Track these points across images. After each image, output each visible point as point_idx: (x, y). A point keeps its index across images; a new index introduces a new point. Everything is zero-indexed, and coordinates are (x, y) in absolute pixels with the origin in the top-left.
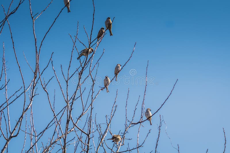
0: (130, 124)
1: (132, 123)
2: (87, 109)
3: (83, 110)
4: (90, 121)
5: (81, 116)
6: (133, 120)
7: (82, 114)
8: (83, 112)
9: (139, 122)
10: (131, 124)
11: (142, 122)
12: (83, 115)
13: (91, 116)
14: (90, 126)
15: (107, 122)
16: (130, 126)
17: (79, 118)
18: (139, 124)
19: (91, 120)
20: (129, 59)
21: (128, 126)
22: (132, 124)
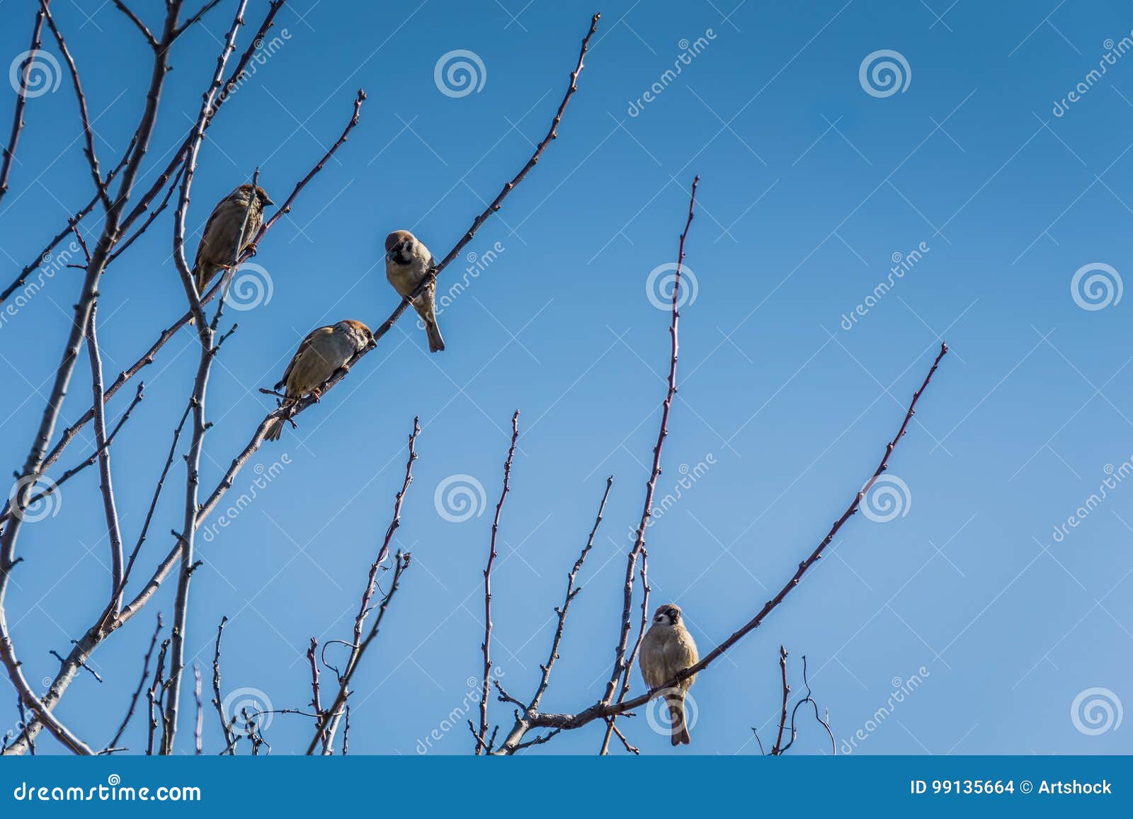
0: (518, 725)
1: (535, 713)
2: (153, 583)
3: (118, 588)
4: (166, 675)
5: (91, 638)
6: (543, 685)
7: (107, 620)
8: (113, 606)
9: (599, 712)
10: (525, 724)
11: (621, 708)
12: (108, 631)
13: (177, 638)
14: (169, 725)
15: (315, 703)
16: (514, 742)
17: (74, 657)
18: (599, 723)
19: (176, 667)
20: (532, 163)
21: (497, 744)
22: (534, 723)
